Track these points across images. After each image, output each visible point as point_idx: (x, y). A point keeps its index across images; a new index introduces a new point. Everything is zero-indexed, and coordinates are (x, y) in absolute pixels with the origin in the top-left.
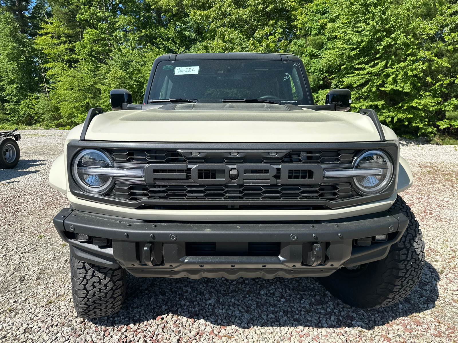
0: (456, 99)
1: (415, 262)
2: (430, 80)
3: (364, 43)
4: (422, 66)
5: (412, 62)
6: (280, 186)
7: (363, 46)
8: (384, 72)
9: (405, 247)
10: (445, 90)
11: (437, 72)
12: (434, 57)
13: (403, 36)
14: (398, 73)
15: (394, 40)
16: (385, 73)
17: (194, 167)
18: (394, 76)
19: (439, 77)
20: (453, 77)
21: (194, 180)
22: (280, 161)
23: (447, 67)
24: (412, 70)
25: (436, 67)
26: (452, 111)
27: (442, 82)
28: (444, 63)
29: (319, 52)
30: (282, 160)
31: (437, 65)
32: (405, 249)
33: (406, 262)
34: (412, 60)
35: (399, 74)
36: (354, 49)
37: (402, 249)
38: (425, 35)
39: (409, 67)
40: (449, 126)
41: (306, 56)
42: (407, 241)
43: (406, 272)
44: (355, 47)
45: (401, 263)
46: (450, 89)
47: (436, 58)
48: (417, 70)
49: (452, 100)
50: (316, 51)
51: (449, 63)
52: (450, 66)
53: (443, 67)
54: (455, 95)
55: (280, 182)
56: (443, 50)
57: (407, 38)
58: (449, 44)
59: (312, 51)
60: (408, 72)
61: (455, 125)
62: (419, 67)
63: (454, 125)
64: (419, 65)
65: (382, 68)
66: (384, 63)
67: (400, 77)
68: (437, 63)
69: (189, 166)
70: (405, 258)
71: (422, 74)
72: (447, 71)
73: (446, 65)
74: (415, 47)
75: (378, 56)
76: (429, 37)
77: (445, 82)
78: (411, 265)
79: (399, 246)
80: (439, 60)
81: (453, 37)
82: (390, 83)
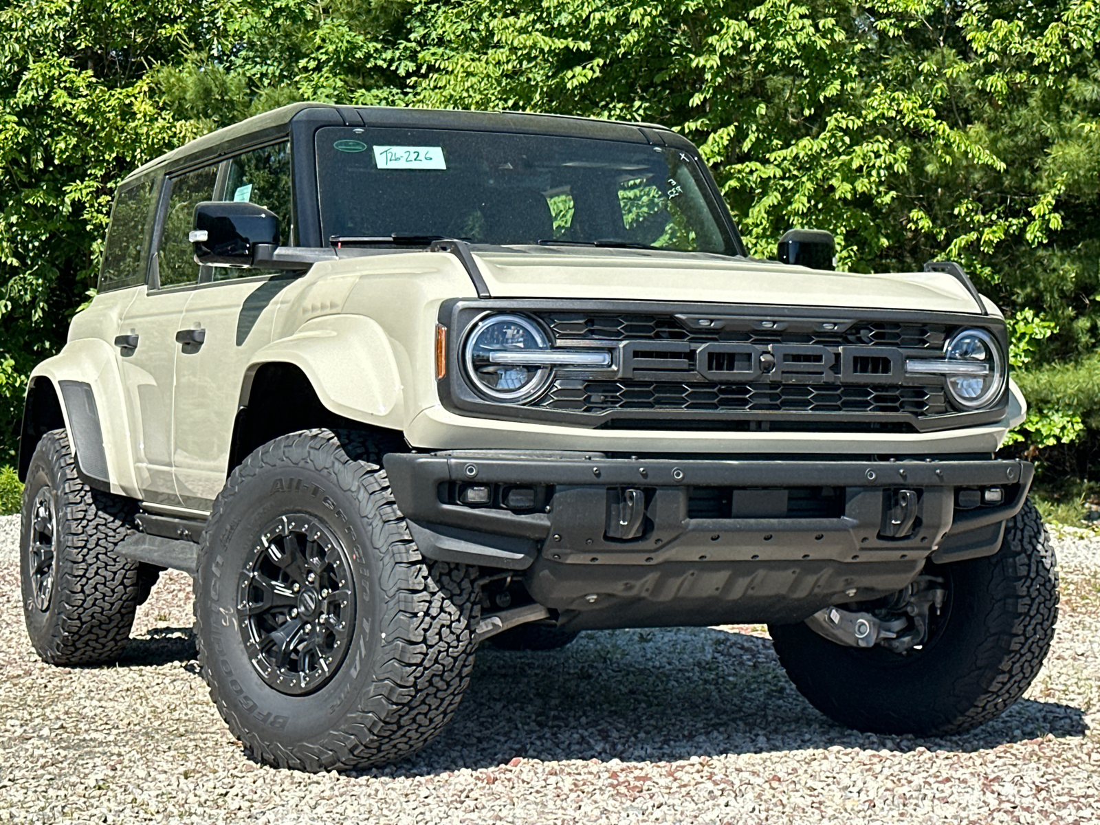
0: (1036, 315)
1: (1044, 585)
2: (926, 224)
3: (633, 36)
4: (889, 158)
5: (847, 139)
6: (838, 387)
7: (631, 47)
8: (730, 176)
9: (1024, 550)
10: (988, 270)
11: (946, 187)
12: (935, 119)
13: (802, 17)
14: (789, 184)
15: (765, 35)
16: (733, 183)
17: (700, 348)
18: (773, 198)
19: (960, 210)
20: (1016, 215)
21: (702, 372)
22: (840, 340)
23: (988, 168)
24: (851, 175)
25: (944, 165)
26: (1027, 367)
27: (973, 236)
28: (975, 149)
29: (388, 55)
30: (842, 338)
31: (948, 159)
32: (1023, 555)
33: (1029, 581)
34: (846, 131)
35: (794, 191)
36: (581, 58)
37: (1019, 554)
38: (888, 15)
39: (836, 162)
40: (1021, 439)
41: (318, 69)
42: (1026, 540)
43: (1029, 602)
44: (585, 46)
45: (1021, 583)
46: (1006, 268)
47: (943, 127)
48: (869, 175)
49: (1019, 316)
50: (372, 46)
51: (993, 147)
52: (1001, 166)
53: (974, 166)
54: (1028, 296)
55: (842, 377)
56: (963, 91)
57: (817, 29)
58: (989, 69)
59: (354, 47)
60: (834, 182)
61: (1045, 432)
62: (878, 162)
63: (1038, 431)
64: (878, 155)
65: (719, 159)
66: (724, 135)
67: (800, 203)
68: (948, 146)
69: (693, 346)
70: (1025, 573)
71: (893, 193)
72: (988, 186)
73: (986, 157)
74: (854, 71)
75: (696, 100)
76: (906, 30)
77: (987, 235)
78: (1038, 590)
79: (1012, 548)
80: (954, 135)
81: (1005, 38)
82: (759, 230)
